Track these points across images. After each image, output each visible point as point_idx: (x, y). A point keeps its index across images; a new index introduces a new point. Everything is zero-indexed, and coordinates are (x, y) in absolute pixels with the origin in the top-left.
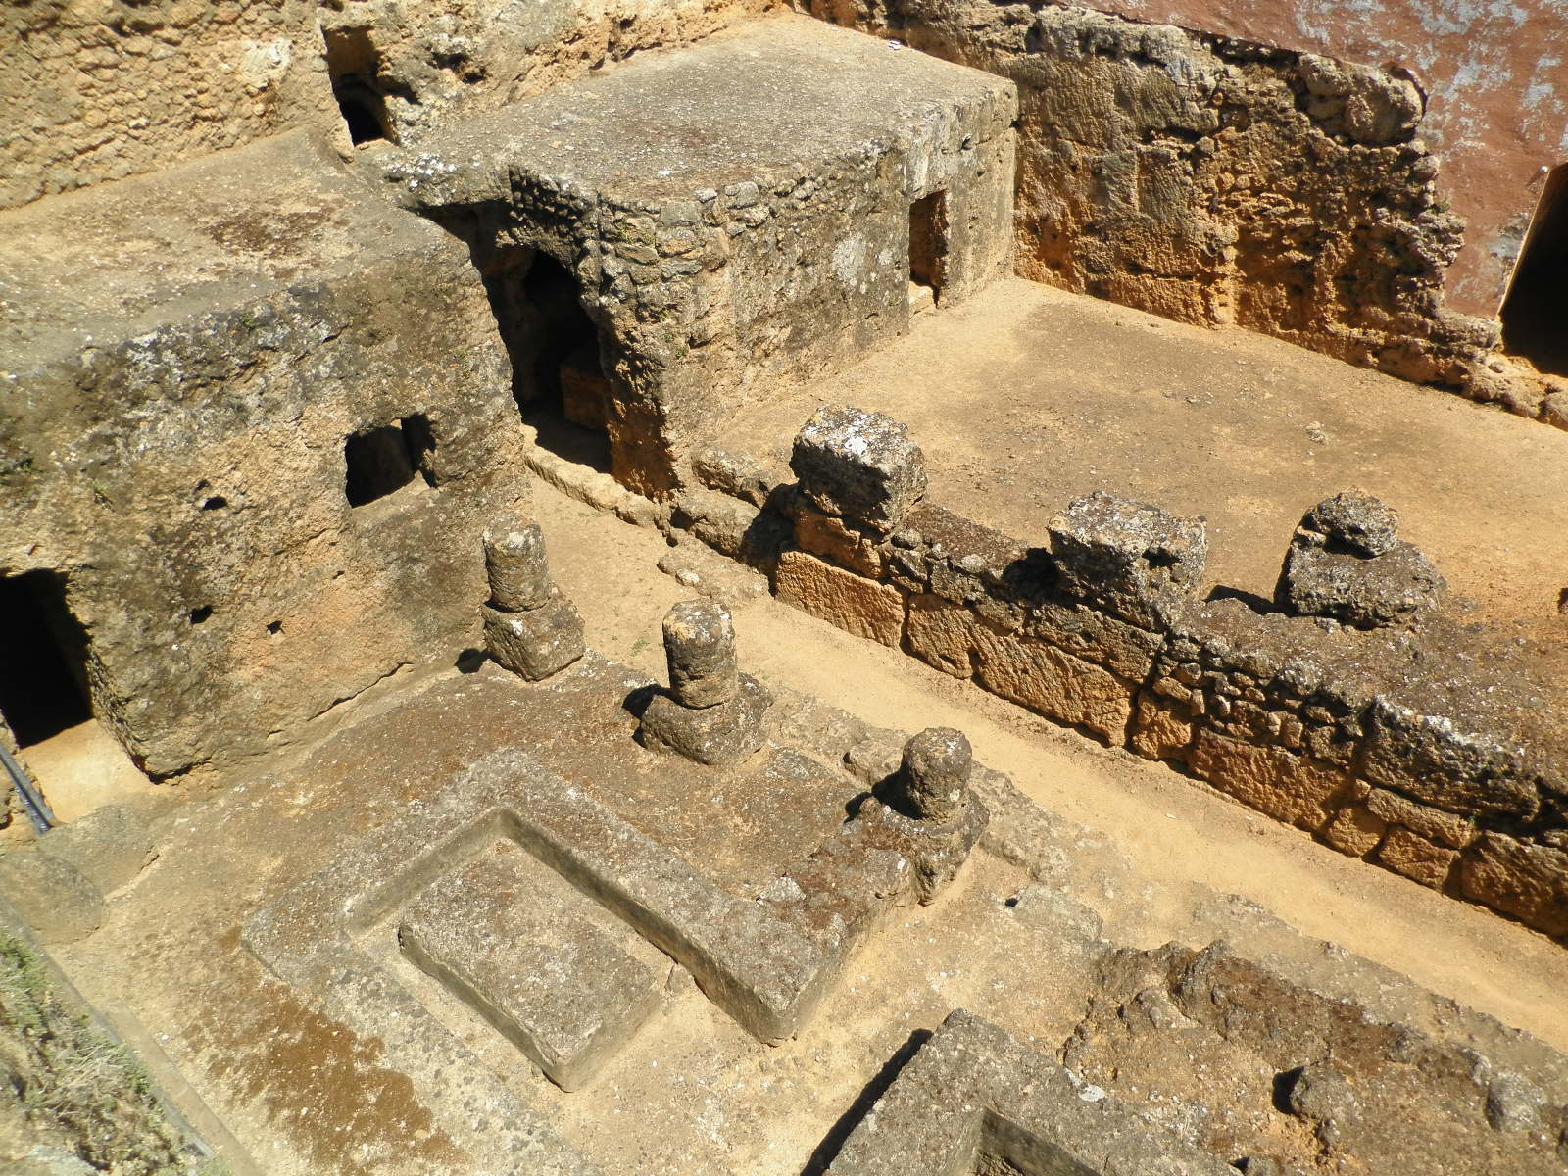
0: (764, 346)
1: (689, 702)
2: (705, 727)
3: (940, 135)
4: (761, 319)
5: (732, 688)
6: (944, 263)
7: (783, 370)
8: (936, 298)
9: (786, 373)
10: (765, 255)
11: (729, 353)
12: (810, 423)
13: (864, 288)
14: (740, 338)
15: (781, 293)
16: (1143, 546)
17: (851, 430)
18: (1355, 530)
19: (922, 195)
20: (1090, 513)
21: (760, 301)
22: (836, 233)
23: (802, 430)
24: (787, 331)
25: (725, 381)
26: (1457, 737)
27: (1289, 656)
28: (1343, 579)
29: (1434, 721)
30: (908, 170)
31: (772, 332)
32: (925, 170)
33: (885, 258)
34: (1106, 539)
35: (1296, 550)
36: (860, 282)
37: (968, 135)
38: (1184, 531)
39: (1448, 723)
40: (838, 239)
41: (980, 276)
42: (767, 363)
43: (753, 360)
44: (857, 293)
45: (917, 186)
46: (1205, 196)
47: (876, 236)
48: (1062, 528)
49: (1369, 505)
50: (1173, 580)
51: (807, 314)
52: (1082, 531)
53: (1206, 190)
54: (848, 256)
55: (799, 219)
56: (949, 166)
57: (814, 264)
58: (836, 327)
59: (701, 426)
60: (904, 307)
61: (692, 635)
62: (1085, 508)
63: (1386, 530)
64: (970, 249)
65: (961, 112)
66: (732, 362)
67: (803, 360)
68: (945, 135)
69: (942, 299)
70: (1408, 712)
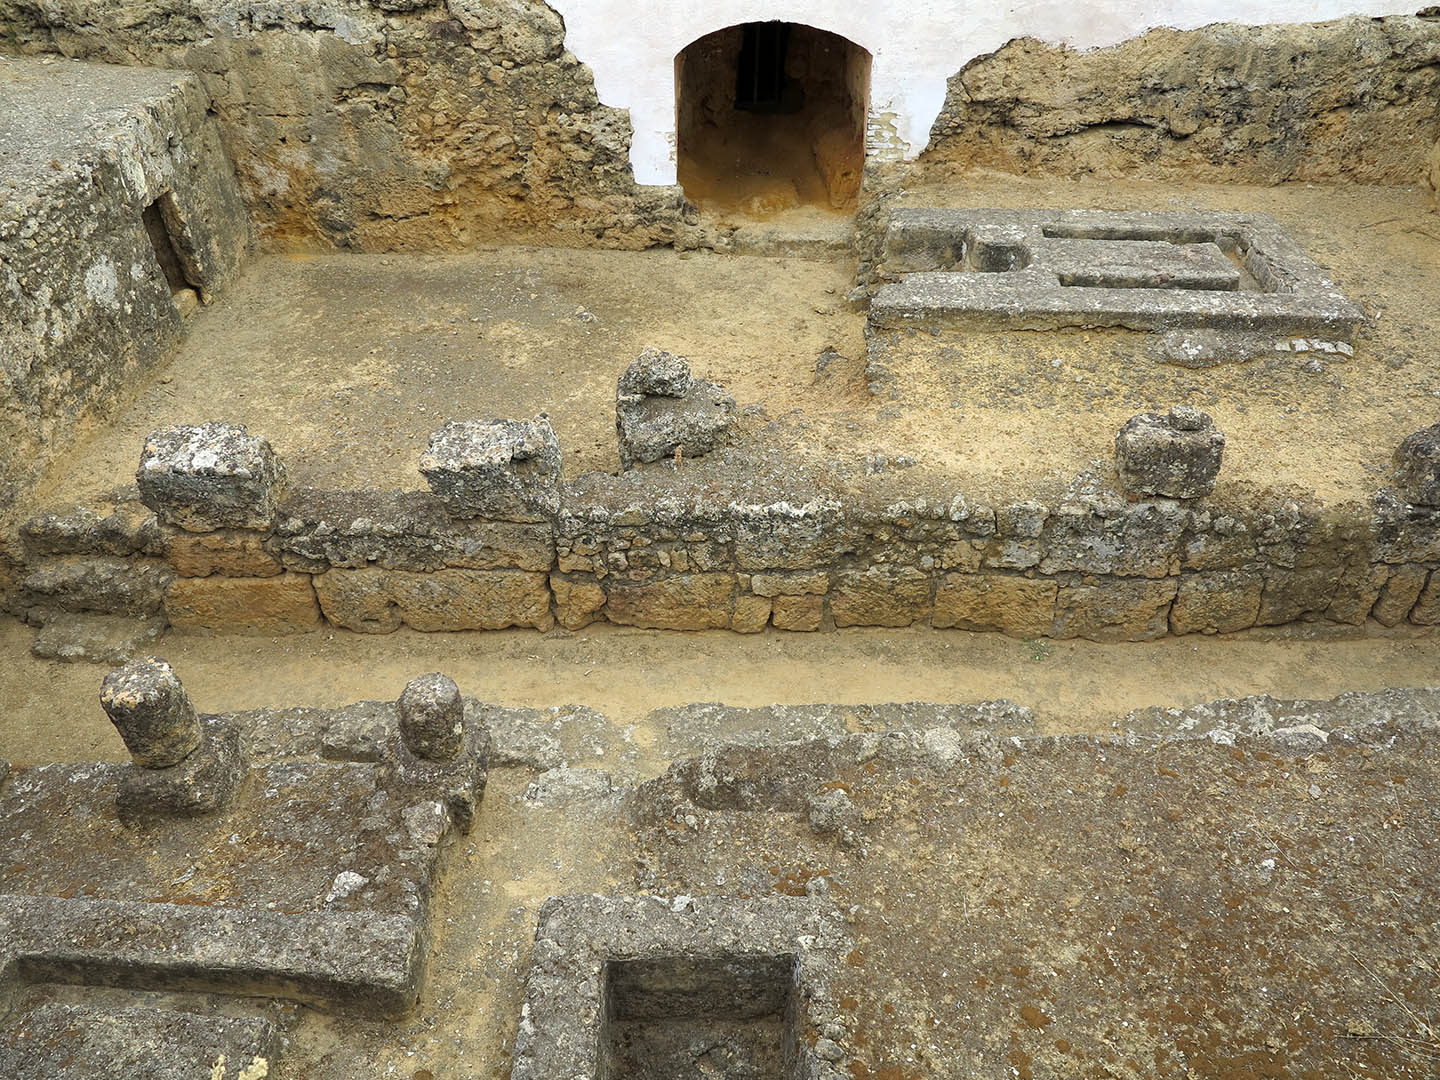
0: (50, 396)
1: (160, 764)
2: (189, 779)
3: (143, 139)
4: (35, 370)
5: (197, 731)
6: (195, 261)
7: (79, 414)
8: (199, 297)
9: (84, 416)
10: (15, 304)
11: (17, 416)
12: (147, 455)
13: (128, 309)
14: (23, 397)
15: (48, 339)
16: (508, 456)
17: (193, 448)
18: (661, 382)
19: (149, 202)
20: (451, 444)
21: (28, 353)
22: (80, 263)
23: (141, 464)
24: (68, 374)
25: (25, 445)
26: (796, 512)
27: (655, 500)
28: (666, 424)
29: (775, 507)
30: (127, 182)
31: (53, 381)
32: (143, 177)
33: (137, 272)
34: (476, 460)
35: (623, 414)
36: (123, 303)
37: (171, 134)
38: (535, 430)
39: (785, 505)
40: (85, 268)
41: (233, 264)
42: (60, 412)
43: (44, 415)
44: (124, 316)
45: (141, 194)
46: (413, 138)
47: (120, 256)
48: (434, 464)
49: (663, 357)
50: (542, 474)
51: (82, 351)
52: (451, 462)
53: (412, 133)
54: (101, 281)
55: (36, 259)
56: (163, 168)
57: (69, 299)
58: (116, 354)
59: (18, 497)
60: (174, 315)
61: (139, 698)
62: (444, 441)
63: (683, 375)
64: (214, 241)
65: (155, 113)
66: (24, 423)
67: (96, 397)
68: (148, 139)
69: (208, 298)
70: (756, 508)
